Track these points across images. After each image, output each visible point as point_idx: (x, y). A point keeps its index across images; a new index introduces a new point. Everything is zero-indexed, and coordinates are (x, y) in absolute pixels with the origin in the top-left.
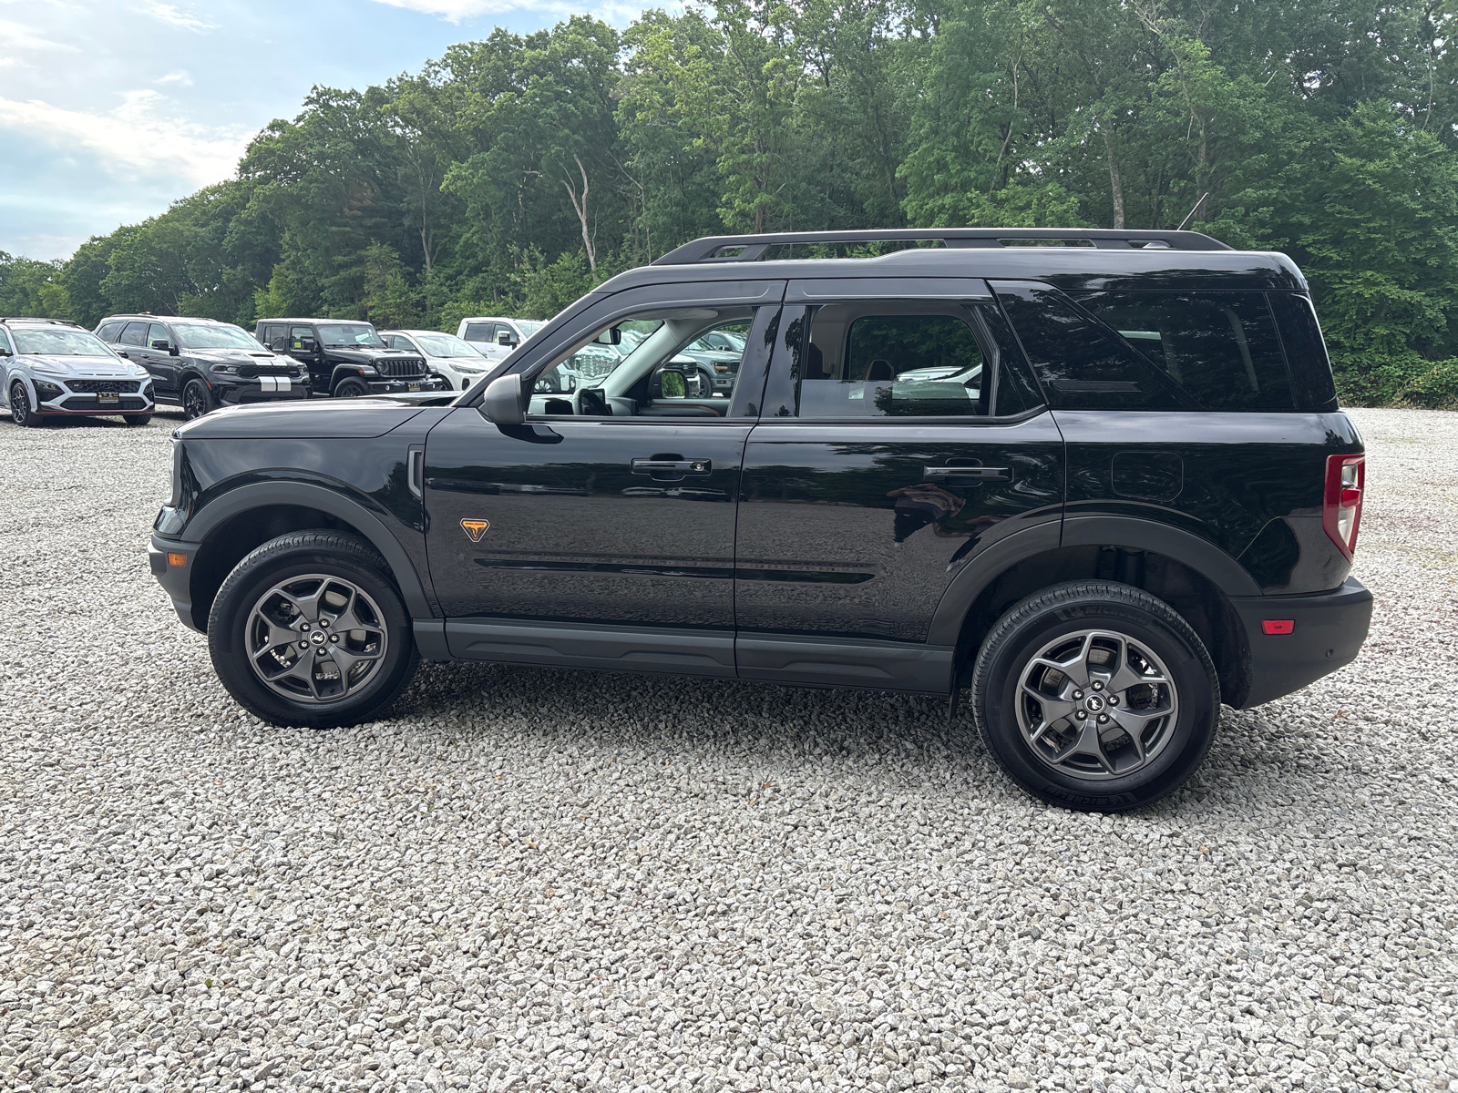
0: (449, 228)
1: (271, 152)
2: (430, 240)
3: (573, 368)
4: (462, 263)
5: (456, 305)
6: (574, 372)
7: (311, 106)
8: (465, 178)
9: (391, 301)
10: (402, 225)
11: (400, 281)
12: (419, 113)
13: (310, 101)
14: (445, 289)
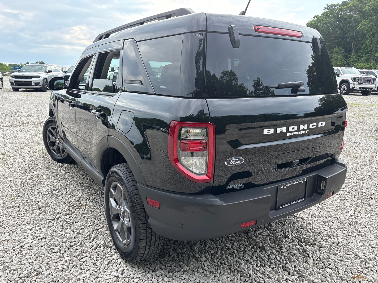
0: (362, 41)
1: (312, 24)
2: (355, 45)
3: (355, 81)
4: (364, 51)
5: (358, 64)
6: (354, 82)
7: (325, 10)
8: (366, 25)
9: (338, 64)
10: (347, 41)
11: (342, 57)
12: (355, 7)
13: (325, 8)
14: (356, 59)
